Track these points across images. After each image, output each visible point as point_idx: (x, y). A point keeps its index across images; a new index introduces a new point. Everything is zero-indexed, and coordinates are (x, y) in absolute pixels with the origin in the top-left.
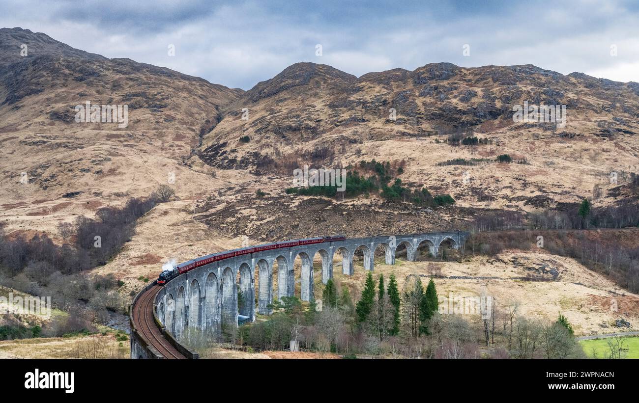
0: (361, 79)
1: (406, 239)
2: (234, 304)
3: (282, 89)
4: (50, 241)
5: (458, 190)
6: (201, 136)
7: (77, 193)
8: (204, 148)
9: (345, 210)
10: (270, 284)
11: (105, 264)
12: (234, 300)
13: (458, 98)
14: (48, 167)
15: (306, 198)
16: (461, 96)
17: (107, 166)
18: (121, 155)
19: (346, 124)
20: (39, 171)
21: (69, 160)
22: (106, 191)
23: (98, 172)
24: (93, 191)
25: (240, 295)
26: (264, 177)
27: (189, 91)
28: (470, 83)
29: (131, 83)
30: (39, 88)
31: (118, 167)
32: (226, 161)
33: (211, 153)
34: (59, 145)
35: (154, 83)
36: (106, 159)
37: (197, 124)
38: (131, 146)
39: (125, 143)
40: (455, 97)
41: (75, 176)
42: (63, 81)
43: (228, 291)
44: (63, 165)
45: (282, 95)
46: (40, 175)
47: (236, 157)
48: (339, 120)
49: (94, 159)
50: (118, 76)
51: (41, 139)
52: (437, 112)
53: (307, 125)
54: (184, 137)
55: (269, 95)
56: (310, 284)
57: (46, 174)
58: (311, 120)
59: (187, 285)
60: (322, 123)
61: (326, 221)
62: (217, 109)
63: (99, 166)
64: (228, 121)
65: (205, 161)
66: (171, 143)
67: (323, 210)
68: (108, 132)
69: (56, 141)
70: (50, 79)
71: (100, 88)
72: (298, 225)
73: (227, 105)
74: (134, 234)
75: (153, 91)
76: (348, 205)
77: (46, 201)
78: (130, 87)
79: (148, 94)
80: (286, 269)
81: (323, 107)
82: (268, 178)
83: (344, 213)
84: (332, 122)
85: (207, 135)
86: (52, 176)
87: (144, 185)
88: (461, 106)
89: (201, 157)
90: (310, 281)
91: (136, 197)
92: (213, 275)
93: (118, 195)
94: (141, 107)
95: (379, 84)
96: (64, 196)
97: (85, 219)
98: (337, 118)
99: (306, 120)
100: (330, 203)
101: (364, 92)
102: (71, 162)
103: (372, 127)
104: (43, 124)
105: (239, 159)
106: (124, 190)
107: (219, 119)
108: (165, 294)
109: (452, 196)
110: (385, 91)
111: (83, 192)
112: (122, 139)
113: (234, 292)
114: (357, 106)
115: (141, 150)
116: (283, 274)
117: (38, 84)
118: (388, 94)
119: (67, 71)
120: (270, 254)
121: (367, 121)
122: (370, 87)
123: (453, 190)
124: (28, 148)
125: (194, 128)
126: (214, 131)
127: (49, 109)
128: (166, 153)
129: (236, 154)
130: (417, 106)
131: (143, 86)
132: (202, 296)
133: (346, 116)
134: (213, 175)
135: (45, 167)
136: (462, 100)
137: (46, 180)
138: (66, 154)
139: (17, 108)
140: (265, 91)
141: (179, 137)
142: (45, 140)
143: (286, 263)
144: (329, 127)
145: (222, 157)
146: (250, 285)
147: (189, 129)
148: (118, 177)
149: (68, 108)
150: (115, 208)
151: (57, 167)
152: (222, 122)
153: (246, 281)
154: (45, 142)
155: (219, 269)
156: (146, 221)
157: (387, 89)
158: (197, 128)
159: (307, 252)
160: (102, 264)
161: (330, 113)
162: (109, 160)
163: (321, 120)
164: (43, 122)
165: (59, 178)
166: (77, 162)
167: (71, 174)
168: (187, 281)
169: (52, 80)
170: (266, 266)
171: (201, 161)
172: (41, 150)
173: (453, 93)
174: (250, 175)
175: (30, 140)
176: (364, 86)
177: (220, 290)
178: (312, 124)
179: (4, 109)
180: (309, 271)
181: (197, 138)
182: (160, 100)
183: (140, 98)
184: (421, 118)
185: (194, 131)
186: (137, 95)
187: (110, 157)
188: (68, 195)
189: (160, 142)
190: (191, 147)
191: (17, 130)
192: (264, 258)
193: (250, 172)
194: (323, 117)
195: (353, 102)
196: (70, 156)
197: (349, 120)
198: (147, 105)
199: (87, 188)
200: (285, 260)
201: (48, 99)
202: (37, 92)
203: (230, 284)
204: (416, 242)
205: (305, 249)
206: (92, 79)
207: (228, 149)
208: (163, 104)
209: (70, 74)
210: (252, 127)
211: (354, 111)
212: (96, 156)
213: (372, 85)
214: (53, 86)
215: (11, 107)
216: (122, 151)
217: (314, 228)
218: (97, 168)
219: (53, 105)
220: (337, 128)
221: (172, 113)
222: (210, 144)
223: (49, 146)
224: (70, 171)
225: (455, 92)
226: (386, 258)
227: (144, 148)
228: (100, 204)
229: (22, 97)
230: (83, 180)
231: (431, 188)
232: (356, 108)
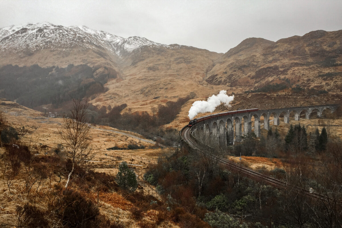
0: (277, 42)
1: (305, 109)
2: (225, 137)
3: (241, 50)
4: (148, 114)
5: (329, 87)
6: (206, 73)
7: (159, 97)
8: (208, 78)
9: (273, 98)
10: (240, 128)
11: (170, 123)
12: (225, 135)
13: (326, 46)
14: (147, 88)
15: (254, 94)
16: (329, 44)
17: (169, 86)
18: (175, 82)
19: (270, 62)
20: (144, 89)
21: (155, 85)
22: (169, 96)
23: (166, 89)
24: (164, 96)
25: (227, 133)
26: (234, 87)
27: (201, 55)
28: (333, 38)
29: (178, 54)
30: (143, 58)
31: (174, 86)
32: (218, 82)
33: (211, 79)
34: (151, 80)
35: (187, 53)
36: (169, 84)
37: (205, 68)
38: (179, 78)
39: (176, 78)
40: (325, 45)
41: (157, 91)
42: (152, 55)
43: (222, 130)
44: (153, 87)
45: (241, 53)
46: (144, 91)
47: (222, 80)
48: (268, 61)
49: (164, 84)
50: (173, 51)
51: (145, 78)
52: (316, 53)
53: (253, 64)
54: (200, 74)
55: (235, 54)
56: (259, 129)
57: (147, 91)
58: (254, 62)
59: (205, 126)
60: (259, 63)
61: (264, 102)
62: (213, 61)
63: (166, 86)
64: (217, 66)
65: (209, 82)
66: (194, 76)
67: (262, 98)
68: (170, 73)
69: (150, 78)
70: (147, 55)
71: (166, 57)
72: (251, 105)
73: (217, 60)
74: (181, 111)
75: (186, 56)
76: (274, 95)
77: (147, 100)
78: (177, 55)
79: (184, 57)
80: (247, 122)
81: (260, 56)
82: (236, 88)
83: (273, 99)
84: (264, 62)
85: (209, 72)
86: (149, 91)
87: (184, 93)
88: (328, 49)
89: (207, 81)
90: (259, 128)
91: (181, 98)
92: (215, 124)
93: (174, 97)
94: (182, 63)
95: (286, 43)
96: (153, 99)
97: (161, 106)
98: (266, 60)
99: (252, 62)
100: (265, 95)
101: (279, 47)
102: (156, 85)
103: (284, 62)
104: (145, 72)
105: (223, 81)
106: (176, 95)
107: (214, 65)
108: (195, 129)
109: (326, 90)
110: (289, 46)
111: (160, 97)
112: (175, 76)
113: (225, 131)
114: (276, 54)
115: (183, 80)
116: (246, 124)
117: (143, 57)
118: (291, 47)
119: (154, 51)
120: (240, 115)
121: (281, 60)
122: (282, 45)
123: (327, 87)
124: (140, 81)
125: (203, 70)
126: (212, 70)
127: (147, 66)
128: (193, 80)
129: (221, 79)
130: (306, 51)
131: (182, 55)
132: (211, 132)
133: (271, 59)
134: (212, 88)
135: (146, 88)
136: (329, 46)
137: (147, 93)
138: (154, 83)
139: (136, 67)
140: (233, 52)
141: (198, 74)
142: (146, 78)
143: (248, 119)
144: (263, 64)
145: (215, 81)
146: (232, 128)
147: (201, 70)
148: (174, 90)
149: (154, 65)
150: (173, 102)
151: (151, 88)
152: (215, 67)
153: (230, 127)
154: (146, 79)
155: (218, 120)
156: (186, 106)
157: (290, 45)
158: (205, 69)
159: (257, 114)
160: (168, 123)
161: (263, 58)
162: (170, 84)
163: (259, 62)
164: (145, 71)
165: (152, 92)
166: (158, 85)
167: (156, 90)
168: (204, 125)
169: (148, 55)
170: (238, 120)
171: (207, 83)
172: (145, 82)
173: (324, 44)
174: (228, 87)
175: (141, 78)
176: (279, 45)
177: (218, 130)
178: (255, 64)
179: (131, 68)
180: (258, 123)
181: (205, 74)
182: (189, 59)
183: (182, 59)
184: (308, 56)
185: (203, 71)
186: (180, 58)
187: (170, 82)
188: (155, 98)
189: (190, 76)
190: (203, 77)
191: (136, 75)
192: (238, 117)
193: (228, 86)
194: (260, 60)
195: (274, 52)
196: (155, 83)
197: (272, 60)
198: (184, 62)
199: (162, 95)
200: (247, 118)
201: (147, 62)
202: (143, 60)
203: (223, 128)
204: (310, 110)
205: (256, 113)
206: (163, 53)
207: (218, 77)
208: (191, 61)
209: (155, 52)
210: (228, 67)
211: (274, 56)
212: (165, 82)
213: (283, 44)
214: (148, 57)
215: (134, 66)
216: (175, 80)
217: (259, 106)
218: (165, 87)
219: (149, 64)
220: (266, 64)
221: (195, 64)
222: (210, 76)
223: (148, 80)
224: (156, 89)
225: (325, 44)
226: (295, 118)
227: (184, 79)
228: (167, 100)
229: (138, 62)
230: (160, 92)
231: (315, 87)
232: (276, 55)
